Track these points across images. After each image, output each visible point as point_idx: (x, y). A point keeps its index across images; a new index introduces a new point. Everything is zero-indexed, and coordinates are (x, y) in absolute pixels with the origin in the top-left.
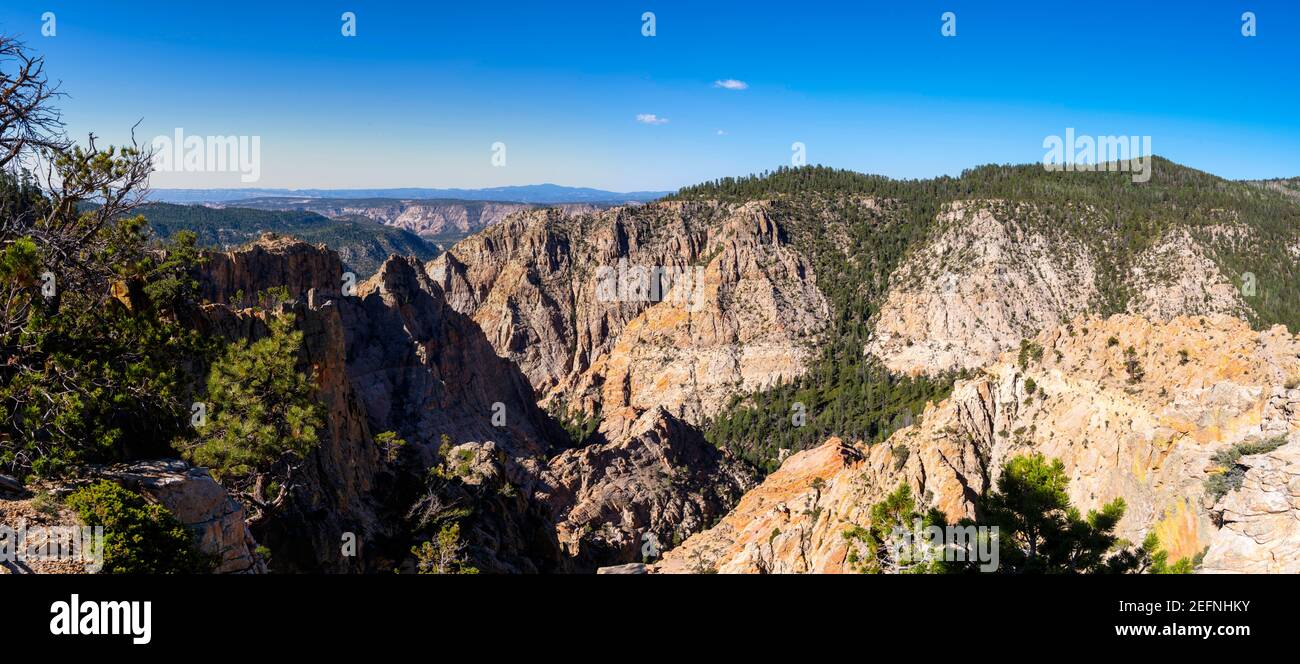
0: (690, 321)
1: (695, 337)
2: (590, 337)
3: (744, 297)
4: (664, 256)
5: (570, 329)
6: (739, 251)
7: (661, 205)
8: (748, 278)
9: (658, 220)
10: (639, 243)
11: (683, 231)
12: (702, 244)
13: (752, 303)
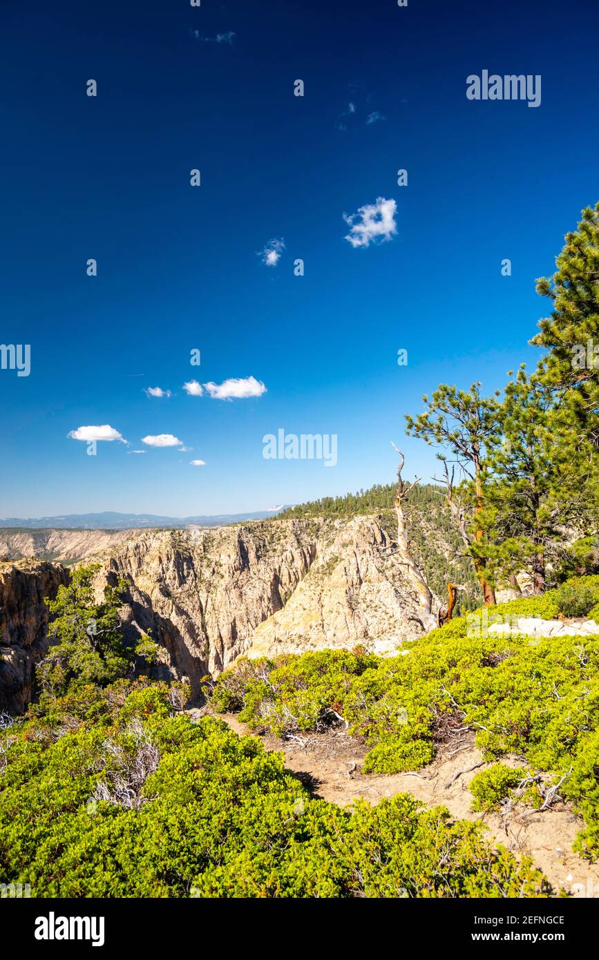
0: (323, 621)
1: (330, 634)
2: (222, 641)
3: (369, 598)
4: (280, 567)
5: (202, 636)
6: (359, 559)
7: (274, 523)
8: (370, 581)
9: (272, 537)
10: (258, 557)
11: (296, 545)
12: (313, 556)
13: (377, 602)
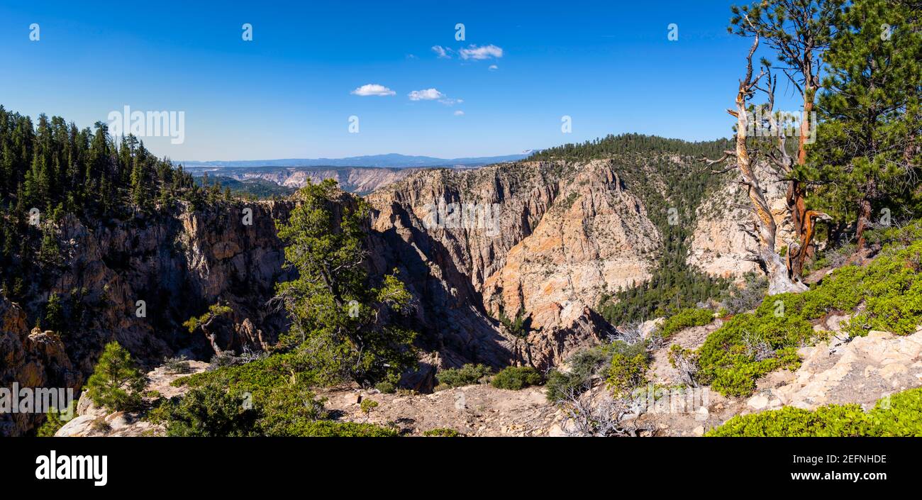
0: (563, 245)
1: (568, 256)
2: (482, 260)
3: (600, 227)
4: (529, 201)
5: (466, 256)
6: (594, 195)
7: (525, 164)
8: (602, 214)
9: (523, 176)
10: (512, 193)
11: (542, 182)
12: (556, 192)
13: (607, 230)
